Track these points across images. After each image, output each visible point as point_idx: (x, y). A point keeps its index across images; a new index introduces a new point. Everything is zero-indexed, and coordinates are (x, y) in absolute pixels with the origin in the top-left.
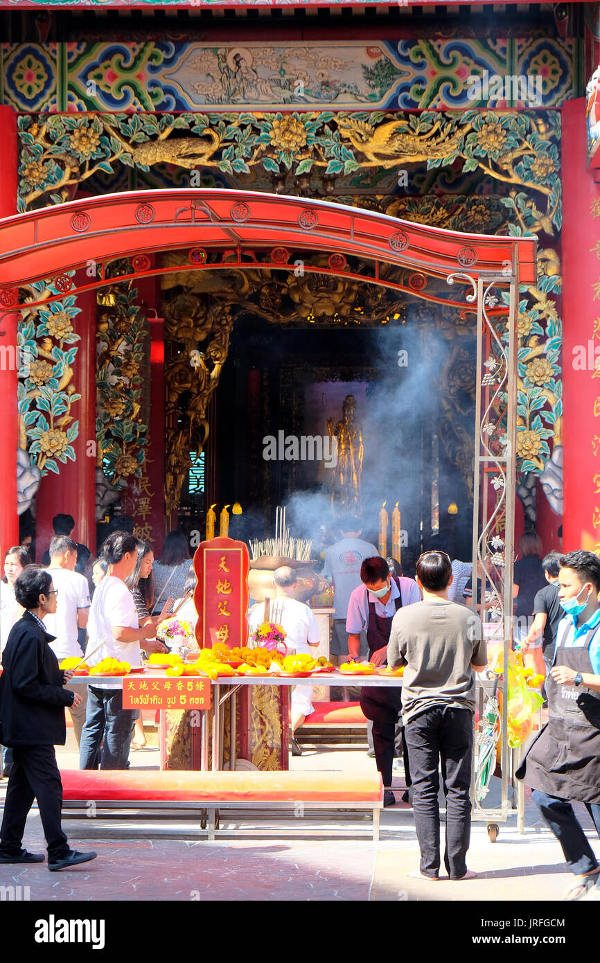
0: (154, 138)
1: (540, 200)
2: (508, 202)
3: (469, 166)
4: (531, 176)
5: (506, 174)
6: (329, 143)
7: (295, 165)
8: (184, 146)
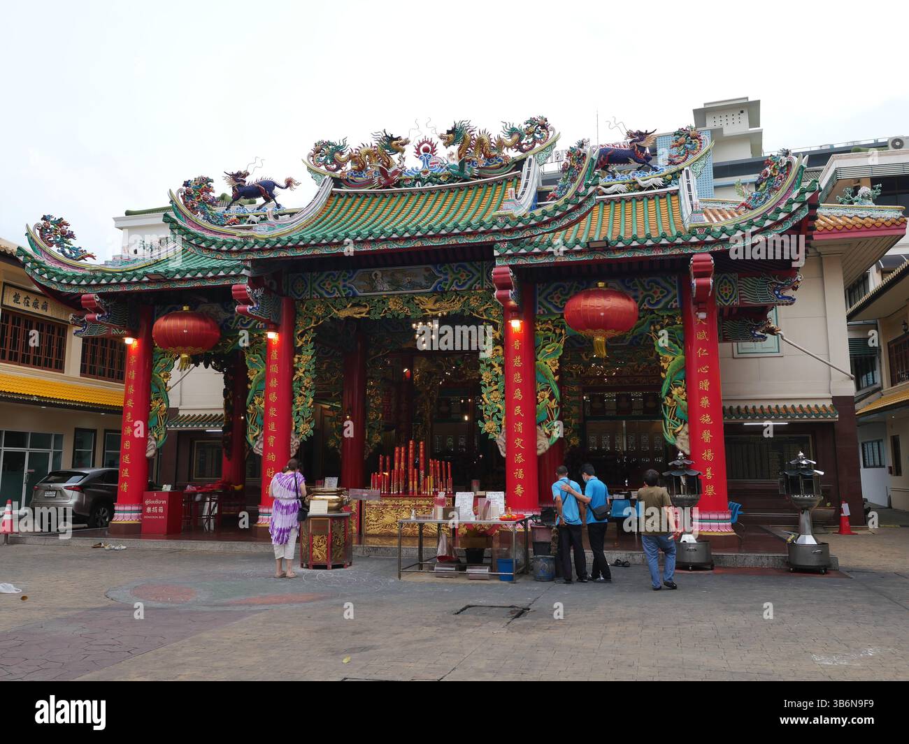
0: (345, 307)
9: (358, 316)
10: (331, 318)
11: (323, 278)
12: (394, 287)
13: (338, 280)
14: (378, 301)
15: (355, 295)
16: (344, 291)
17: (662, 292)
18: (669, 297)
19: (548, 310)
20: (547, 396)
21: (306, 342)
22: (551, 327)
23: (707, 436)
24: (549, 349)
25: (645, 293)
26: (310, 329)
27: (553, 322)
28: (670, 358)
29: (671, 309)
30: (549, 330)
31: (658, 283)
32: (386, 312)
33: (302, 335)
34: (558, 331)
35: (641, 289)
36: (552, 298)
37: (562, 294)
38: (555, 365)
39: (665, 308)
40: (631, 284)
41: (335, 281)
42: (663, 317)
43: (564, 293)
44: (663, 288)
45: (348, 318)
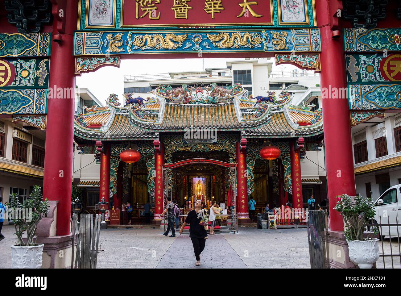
0: (183, 147)
1: (234, 155)
2: (229, 155)
3: (224, 150)
4: (232, 152)
5: (229, 151)
6: (206, 147)
7: (201, 150)
8: (187, 148)
9: (187, 150)
10: (177, 150)
11: (175, 137)
12: (200, 141)
13: (180, 138)
14: (194, 145)
15: (186, 143)
16: (183, 142)
17: (285, 146)
18: (287, 148)
19: (251, 151)
20: (250, 177)
21: (169, 158)
22: (251, 156)
23: (298, 190)
24: (251, 162)
25: (280, 146)
26: (170, 154)
27: (252, 154)
28: (287, 166)
29: (288, 152)
30: (251, 157)
31: (283, 144)
32: (197, 149)
33: (167, 156)
34: (253, 157)
35: (278, 145)
36: (252, 147)
37: (255, 146)
38: (253, 168)
39: (285, 151)
40: (276, 143)
41: (179, 138)
42: (285, 154)
43: (256, 145)
44: (285, 145)
45: (183, 151)
